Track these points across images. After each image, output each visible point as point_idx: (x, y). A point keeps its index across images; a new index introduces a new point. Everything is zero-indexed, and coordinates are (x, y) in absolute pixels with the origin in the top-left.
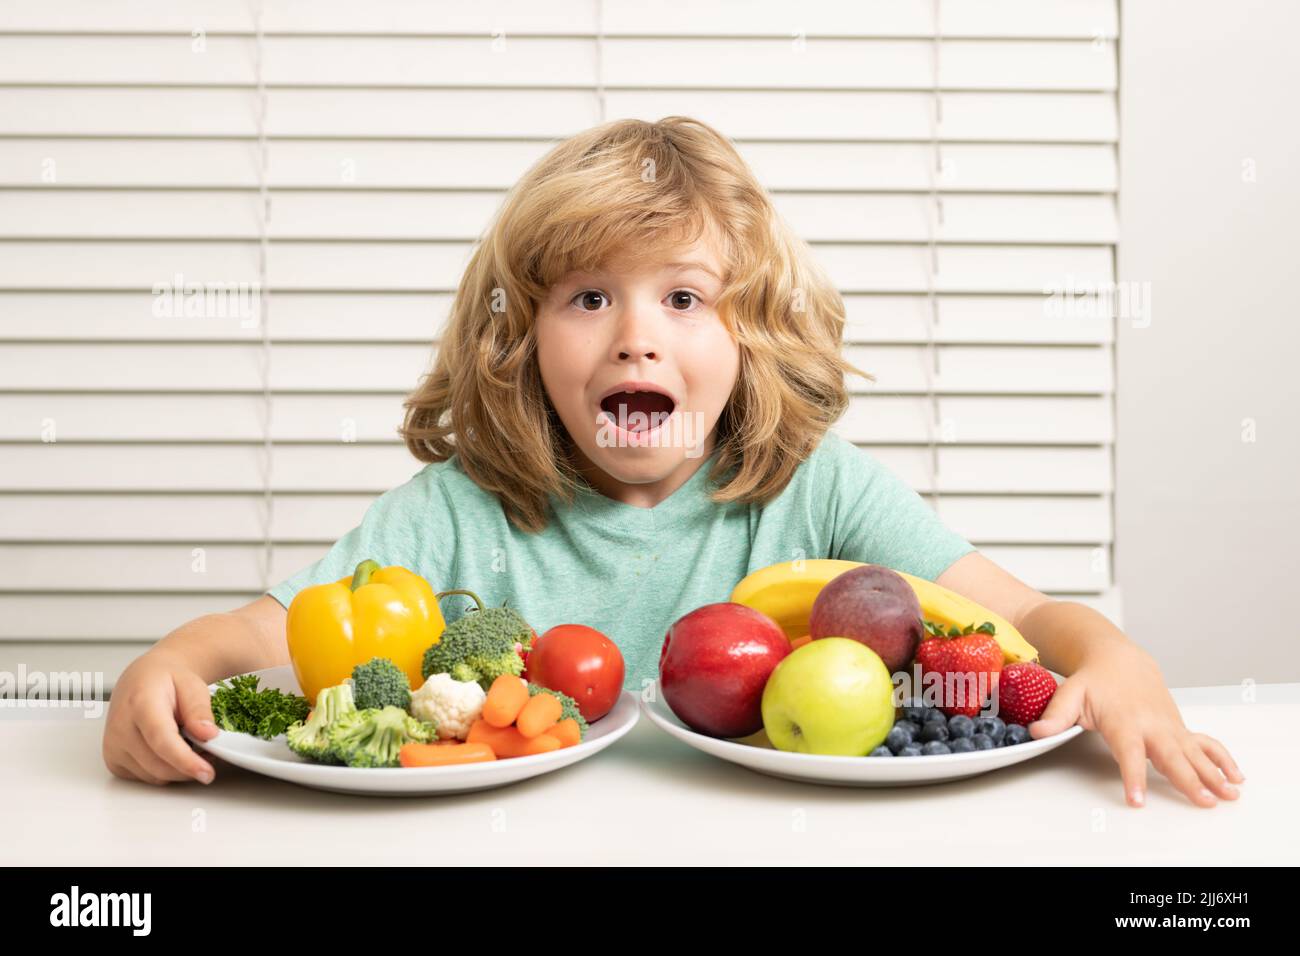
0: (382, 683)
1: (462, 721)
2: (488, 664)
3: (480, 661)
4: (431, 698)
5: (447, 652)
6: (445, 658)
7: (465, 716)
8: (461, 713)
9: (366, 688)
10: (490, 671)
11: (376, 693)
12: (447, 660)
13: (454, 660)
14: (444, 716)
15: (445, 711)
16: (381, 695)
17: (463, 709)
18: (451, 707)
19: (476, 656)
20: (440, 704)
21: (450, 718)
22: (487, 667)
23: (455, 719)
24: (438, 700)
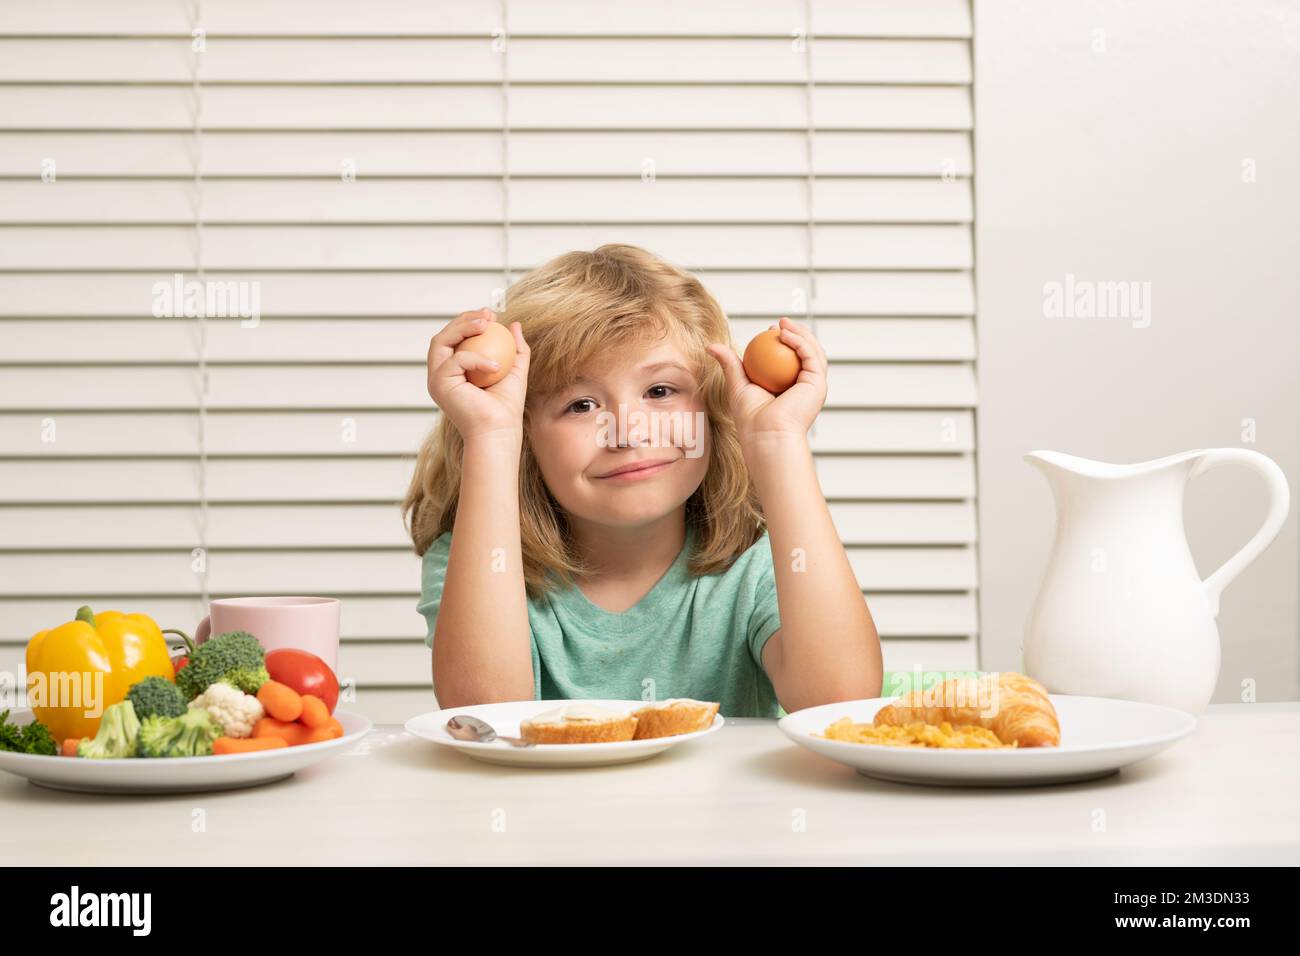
0: (163, 696)
1: (247, 722)
2: (249, 677)
3: (238, 674)
4: (214, 704)
5: (208, 668)
6: (208, 673)
7: (249, 716)
8: (246, 714)
9: (148, 701)
10: (248, 683)
11: (159, 705)
12: (209, 676)
13: (215, 675)
14: (229, 719)
15: (231, 714)
16: (163, 706)
17: (247, 710)
18: (236, 710)
19: (236, 669)
20: (226, 708)
21: (236, 720)
22: (245, 680)
23: (241, 721)
24: (223, 705)
